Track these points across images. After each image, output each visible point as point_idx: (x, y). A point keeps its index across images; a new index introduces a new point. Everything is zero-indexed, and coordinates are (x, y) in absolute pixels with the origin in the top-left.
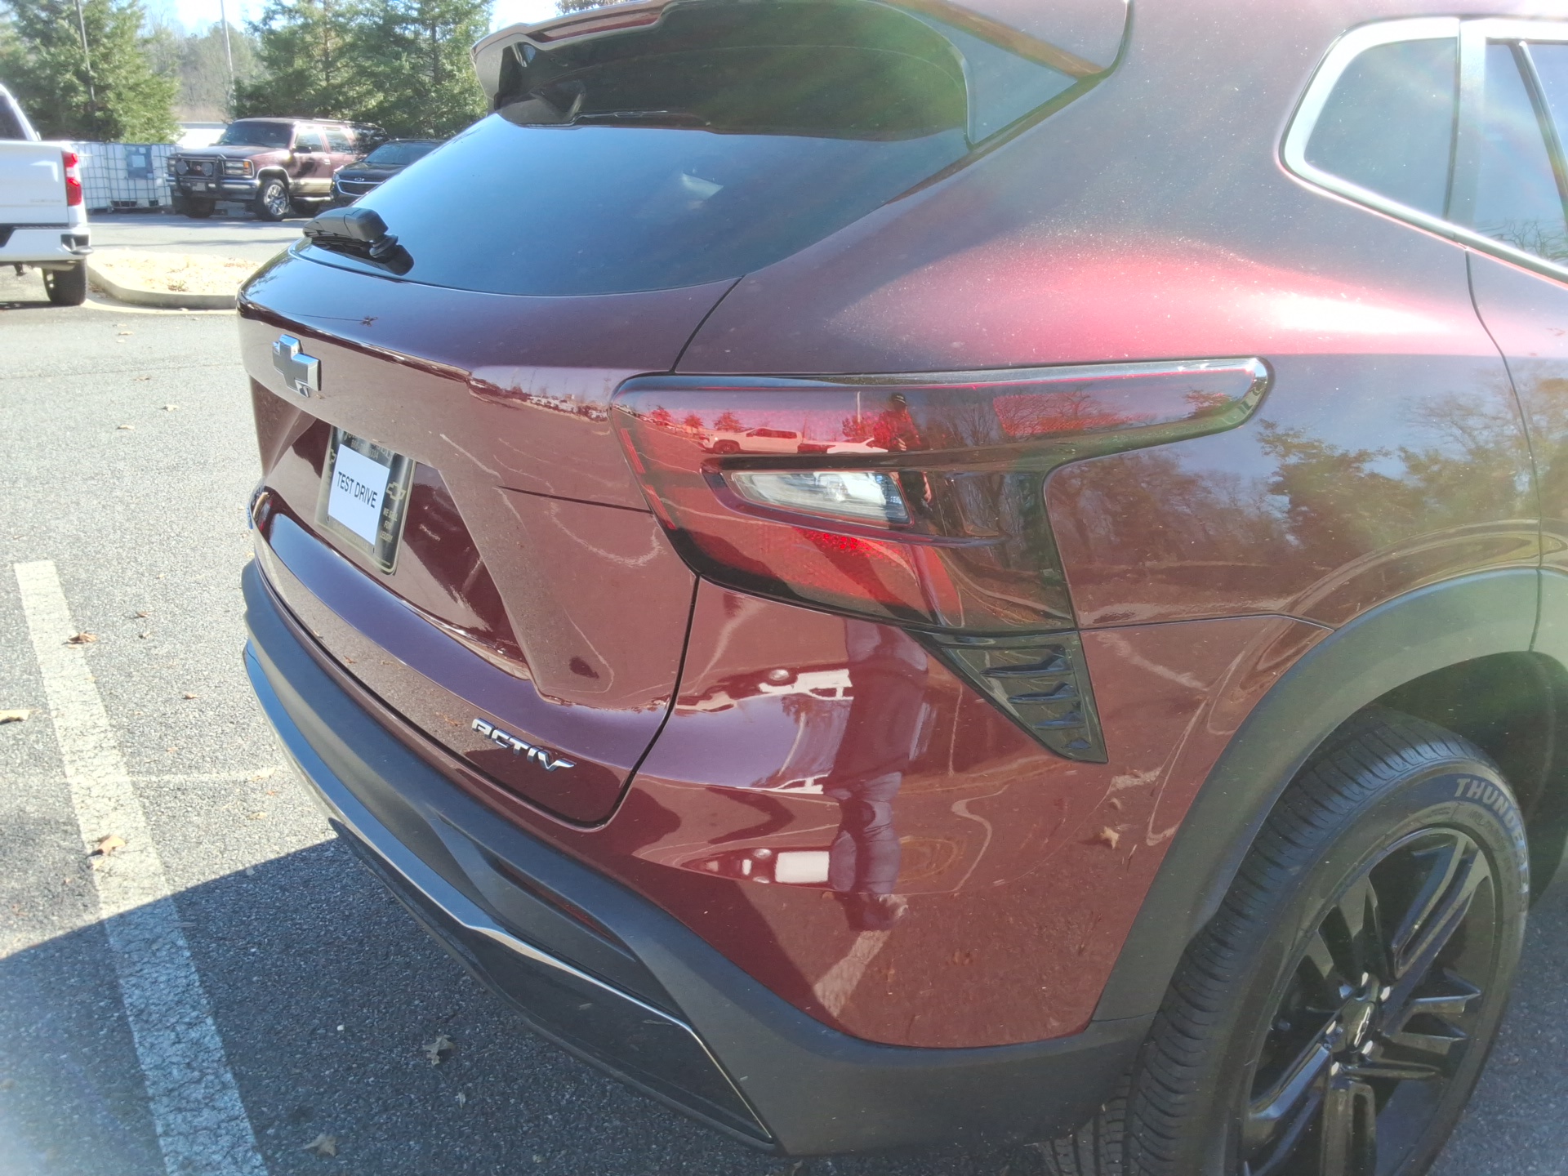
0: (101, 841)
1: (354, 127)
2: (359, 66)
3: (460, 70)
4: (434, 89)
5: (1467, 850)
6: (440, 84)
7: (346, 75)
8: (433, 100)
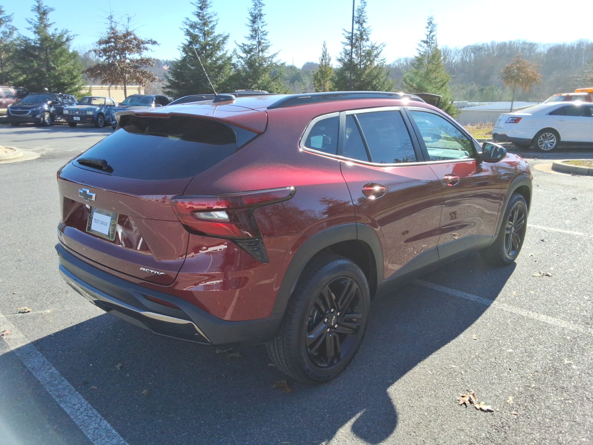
0: (4, 332)
1: (15, 89)
2: (15, 65)
3: (58, 66)
4: (47, 73)
5: (351, 282)
6: (50, 72)
7: (10, 68)
8: (46, 78)
